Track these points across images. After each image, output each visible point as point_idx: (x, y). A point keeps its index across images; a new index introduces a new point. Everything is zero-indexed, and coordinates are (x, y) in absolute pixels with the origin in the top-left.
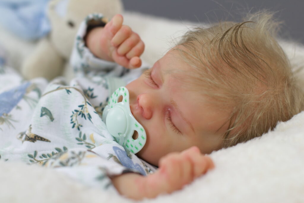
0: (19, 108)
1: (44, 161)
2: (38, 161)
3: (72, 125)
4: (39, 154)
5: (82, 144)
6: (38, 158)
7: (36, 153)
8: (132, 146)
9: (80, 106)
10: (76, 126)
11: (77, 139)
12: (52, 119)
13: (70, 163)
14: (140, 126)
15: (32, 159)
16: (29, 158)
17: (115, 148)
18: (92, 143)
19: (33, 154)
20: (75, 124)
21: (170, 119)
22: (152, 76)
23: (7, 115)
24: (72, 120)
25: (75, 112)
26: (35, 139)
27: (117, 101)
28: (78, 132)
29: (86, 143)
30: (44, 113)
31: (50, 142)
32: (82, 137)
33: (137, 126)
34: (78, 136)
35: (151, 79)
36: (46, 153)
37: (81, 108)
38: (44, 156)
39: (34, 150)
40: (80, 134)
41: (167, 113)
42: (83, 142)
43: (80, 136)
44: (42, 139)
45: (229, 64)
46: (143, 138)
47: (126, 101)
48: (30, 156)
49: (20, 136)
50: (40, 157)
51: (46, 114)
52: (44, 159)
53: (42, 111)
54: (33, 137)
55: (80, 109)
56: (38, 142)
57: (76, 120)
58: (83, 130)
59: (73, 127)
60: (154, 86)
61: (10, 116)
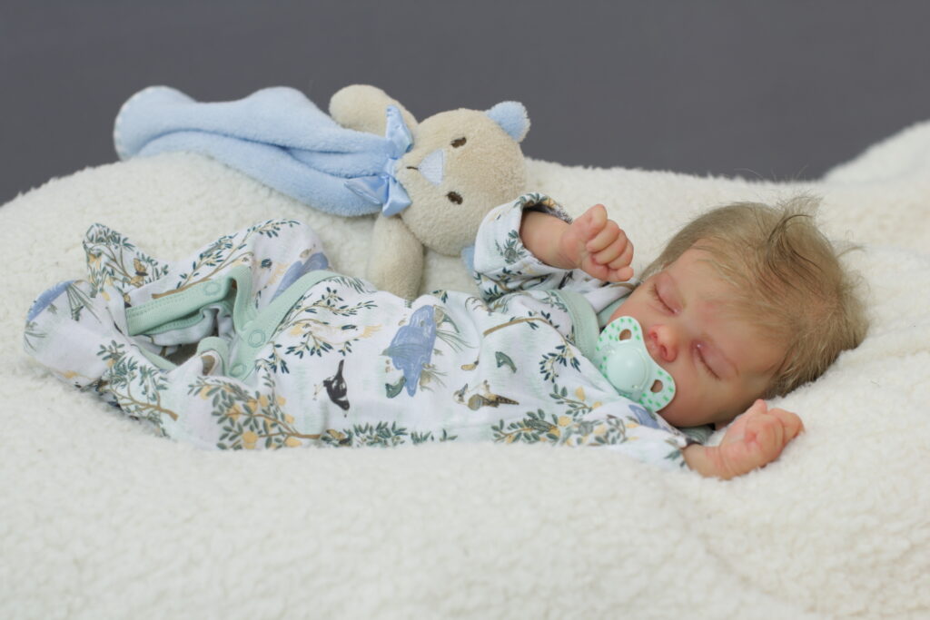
0: (438, 352)
1: (515, 434)
2: (506, 435)
3: (544, 375)
4: (507, 424)
5: (562, 403)
6: (505, 431)
7: (502, 423)
8: (651, 402)
9: (559, 348)
10: (550, 377)
11: (552, 396)
12: (514, 369)
13: (610, 439)
14: (666, 374)
15: (498, 433)
16: (492, 432)
17: (632, 407)
18: (577, 400)
19: (498, 425)
20: (549, 374)
21: (703, 360)
22: (661, 295)
23: (429, 367)
24: (543, 368)
25: (550, 357)
26: (497, 401)
27: (618, 338)
28: (553, 385)
29: (568, 401)
30: (501, 361)
31: (518, 404)
32: (559, 393)
33: (660, 373)
34: (553, 392)
35: (661, 300)
36: (515, 421)
37: (561, 351)
38: (513, 426)
39: (499, 419)
40: (556, 387)
41: (695, 351)
42: (562, 400)
43: (556, 391)
44: (507, 401)
45: (780, 277)
46: (671, 390)
47: (638, 338)
48: (495, 428)
49: (457, 397)
50: (509, 428)
51: (504, 362)
52: (514, 430)
53: (498, 359)
54: (494, 399)
55: (559, 352)
56: (502, 406)
57: (552, 367)
58: (560, 383)
59: (547, 378)
60: (666, 311)
61: (434, 366)
